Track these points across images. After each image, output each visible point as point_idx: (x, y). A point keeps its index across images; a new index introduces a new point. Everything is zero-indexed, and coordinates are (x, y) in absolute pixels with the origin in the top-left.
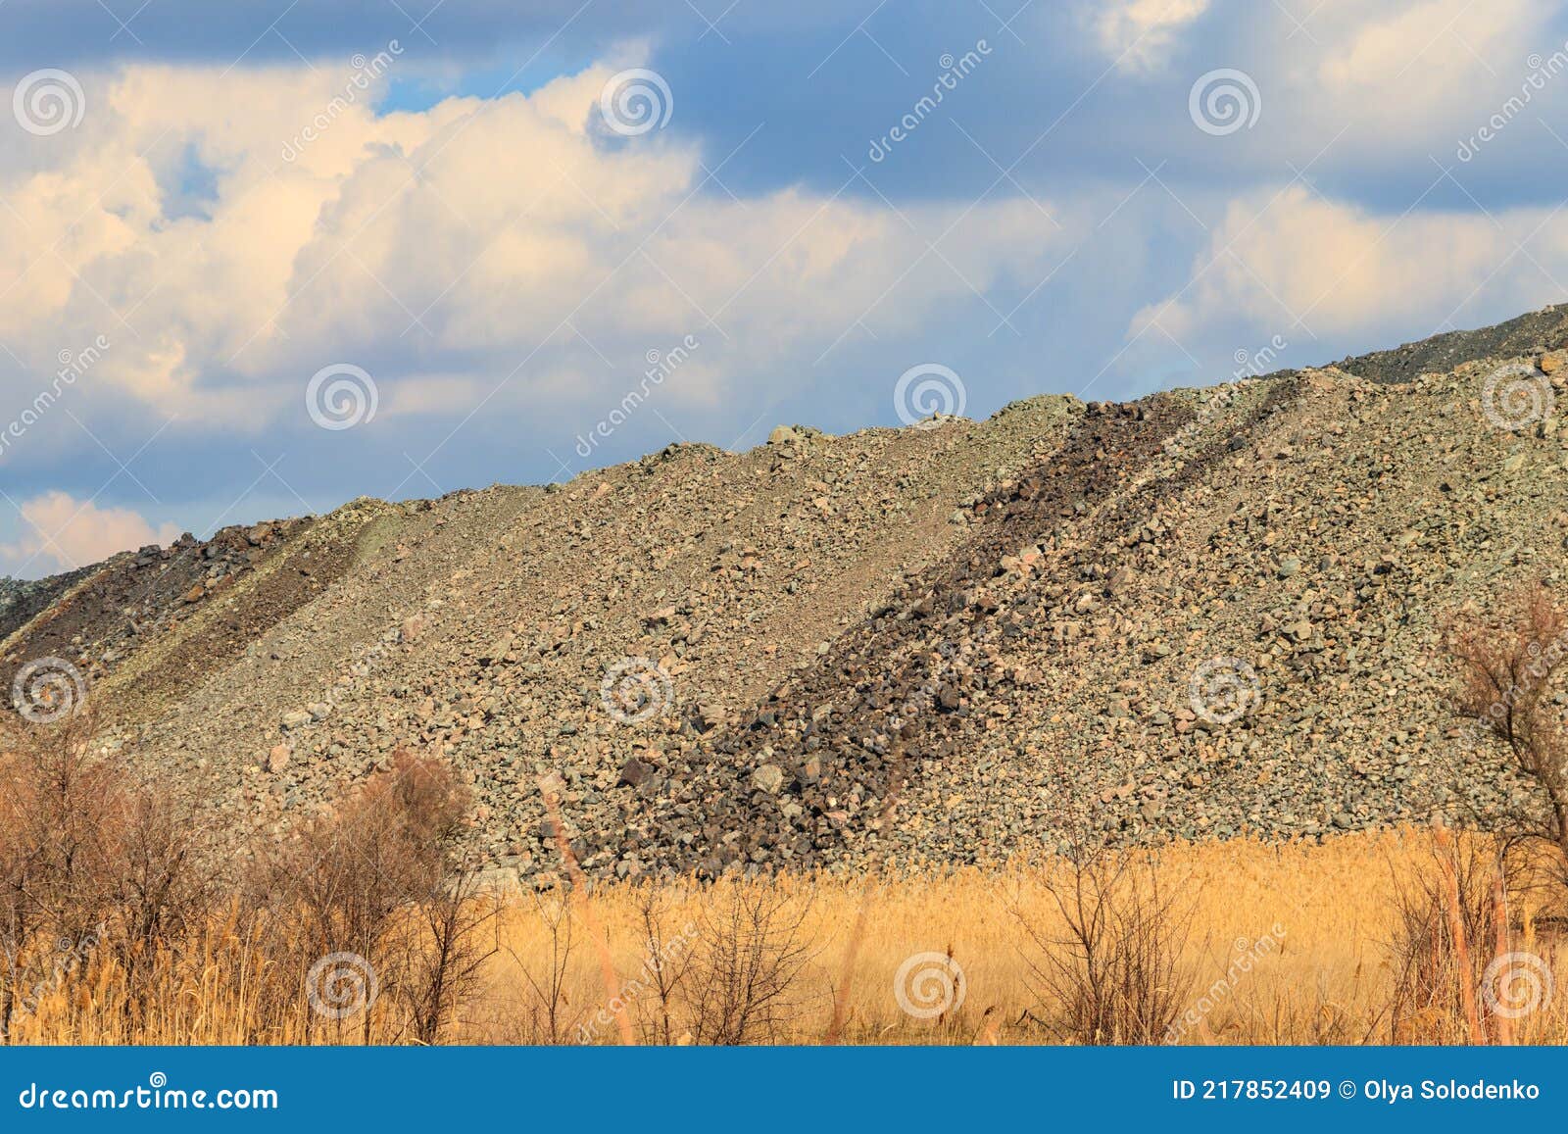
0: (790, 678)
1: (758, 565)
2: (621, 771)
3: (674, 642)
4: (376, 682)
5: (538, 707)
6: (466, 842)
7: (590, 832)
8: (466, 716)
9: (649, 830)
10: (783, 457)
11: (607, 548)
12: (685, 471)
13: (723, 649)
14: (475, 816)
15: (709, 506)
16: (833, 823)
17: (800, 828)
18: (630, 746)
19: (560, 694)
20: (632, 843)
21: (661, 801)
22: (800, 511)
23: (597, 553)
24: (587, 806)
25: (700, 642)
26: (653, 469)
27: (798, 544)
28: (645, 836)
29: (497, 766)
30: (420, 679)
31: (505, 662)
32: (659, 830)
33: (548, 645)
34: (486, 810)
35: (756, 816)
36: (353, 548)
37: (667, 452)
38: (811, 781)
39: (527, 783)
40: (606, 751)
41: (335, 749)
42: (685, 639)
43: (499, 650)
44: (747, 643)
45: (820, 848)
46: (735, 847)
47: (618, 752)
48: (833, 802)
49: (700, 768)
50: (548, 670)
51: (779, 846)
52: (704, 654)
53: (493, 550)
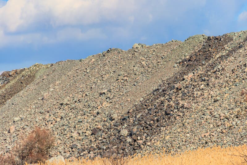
0: (133, 107)
1: (127, 79)
2: (92, 131)
3: (106, 99)
4: (36, 110)
5: (73, 115)
6: (54, 150)
7: (83, 147)
8: (56, 118)
9: (96, 146)
10: (135, 51)
11: (93, 75)
12: (113, 55)
13: (118, 100)
14: (57, 143)
15: (117, 64)
16: (138, 144)
17: (131, 145)
18: (94, 125)
19: (79, 112)
20: (92, 149)
21: (100, 138)
22: (138, 65)
23: (90, 76)
24: (83, 140)
25: (113, 98)
26: (105, 55)
27: (137, 73)
28: (95, 147)
29: (62, 131)
30: (47, 109)
31: (67, 104)
32: (98, 146)
33: (77, 100)
34: (59, 141)
35: (121, 142)
36: (34, 76)
37: (108, 51)
38: (134, 133)
39: (70, 134)
40: (89, 126)
41: (25, 127)
42: (109, 98)
43: (65, 101)
44: (123, 98)
45: (135, 150)
46: (115, 150)
47: (91, 126)
48: (139, 138)
49: (110, 130)
50: (76, 106)
51: (126, 149)
52: (113, 101)
53: (66, 76)
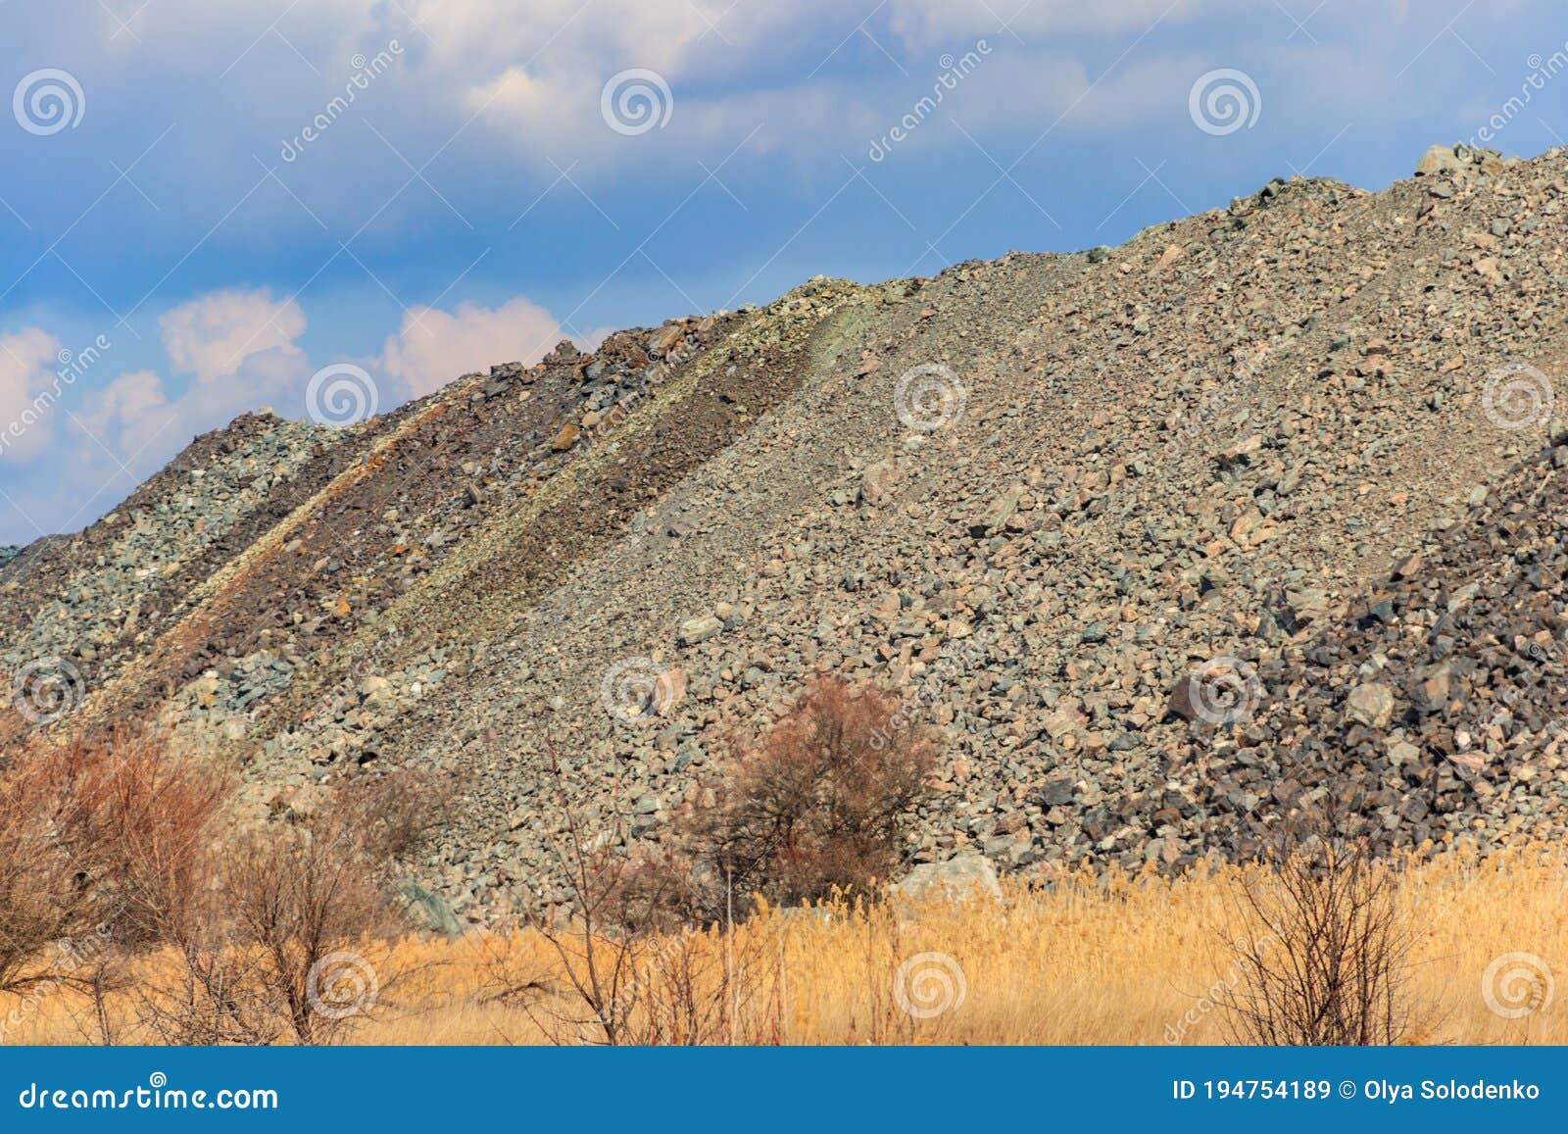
0: (1424, 543)
1: (1387, 366)
2: (1167, 699)
3: (1258, 492)
4: (820, 567)
5: (1051, 599)
6: (934, 816)
7: (1116, 796)
8: (944, 617)
9: (1197, 791)
10: (1435, 195)
11: (1170, 347)
12: (1292, 223)
13: (1329, 500)
14: (949, 775)
15: (1323, 275)
16: (1461, 773)
17: (1414, 781)
18: (1184, 657)
19: (1084, 579)
20: (1171, 811)
21: (1220, 743)
22: (1453, 281)
23: (1154, 355)
24: (1116, 754)
25: (1297, 490)
26: (1245, 220)
27: (1447, 333)
28: (1192, 800)
29: (985, 696)
30: (883, 562)
31: (1010, 531)
32: (1211, 790)
33: (1073, 503)
34: (965, 764)
35: (1351, 764)
36: (803, 358)
37: (1267, 193)
38: (1435, 706)
39: (1029, 720)
40: (1147, 666)
41: (752, 675)
42: (1274, 488)
43: (1002, 512)
44: (1364, 490)
45: (1441, 813)
46: (1317, 814)
47: (1165, 668)
48: (1464, 738)
49: (1280, 690)
50: (1070, 541)
51: (1380, 811)
52: (1300, 509)
53: (1004, 355)
